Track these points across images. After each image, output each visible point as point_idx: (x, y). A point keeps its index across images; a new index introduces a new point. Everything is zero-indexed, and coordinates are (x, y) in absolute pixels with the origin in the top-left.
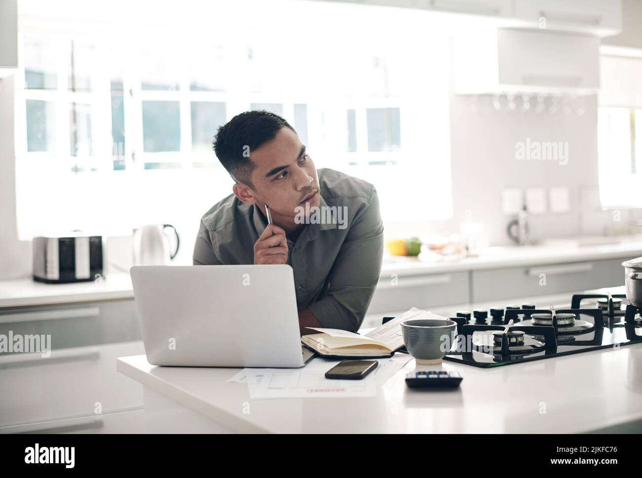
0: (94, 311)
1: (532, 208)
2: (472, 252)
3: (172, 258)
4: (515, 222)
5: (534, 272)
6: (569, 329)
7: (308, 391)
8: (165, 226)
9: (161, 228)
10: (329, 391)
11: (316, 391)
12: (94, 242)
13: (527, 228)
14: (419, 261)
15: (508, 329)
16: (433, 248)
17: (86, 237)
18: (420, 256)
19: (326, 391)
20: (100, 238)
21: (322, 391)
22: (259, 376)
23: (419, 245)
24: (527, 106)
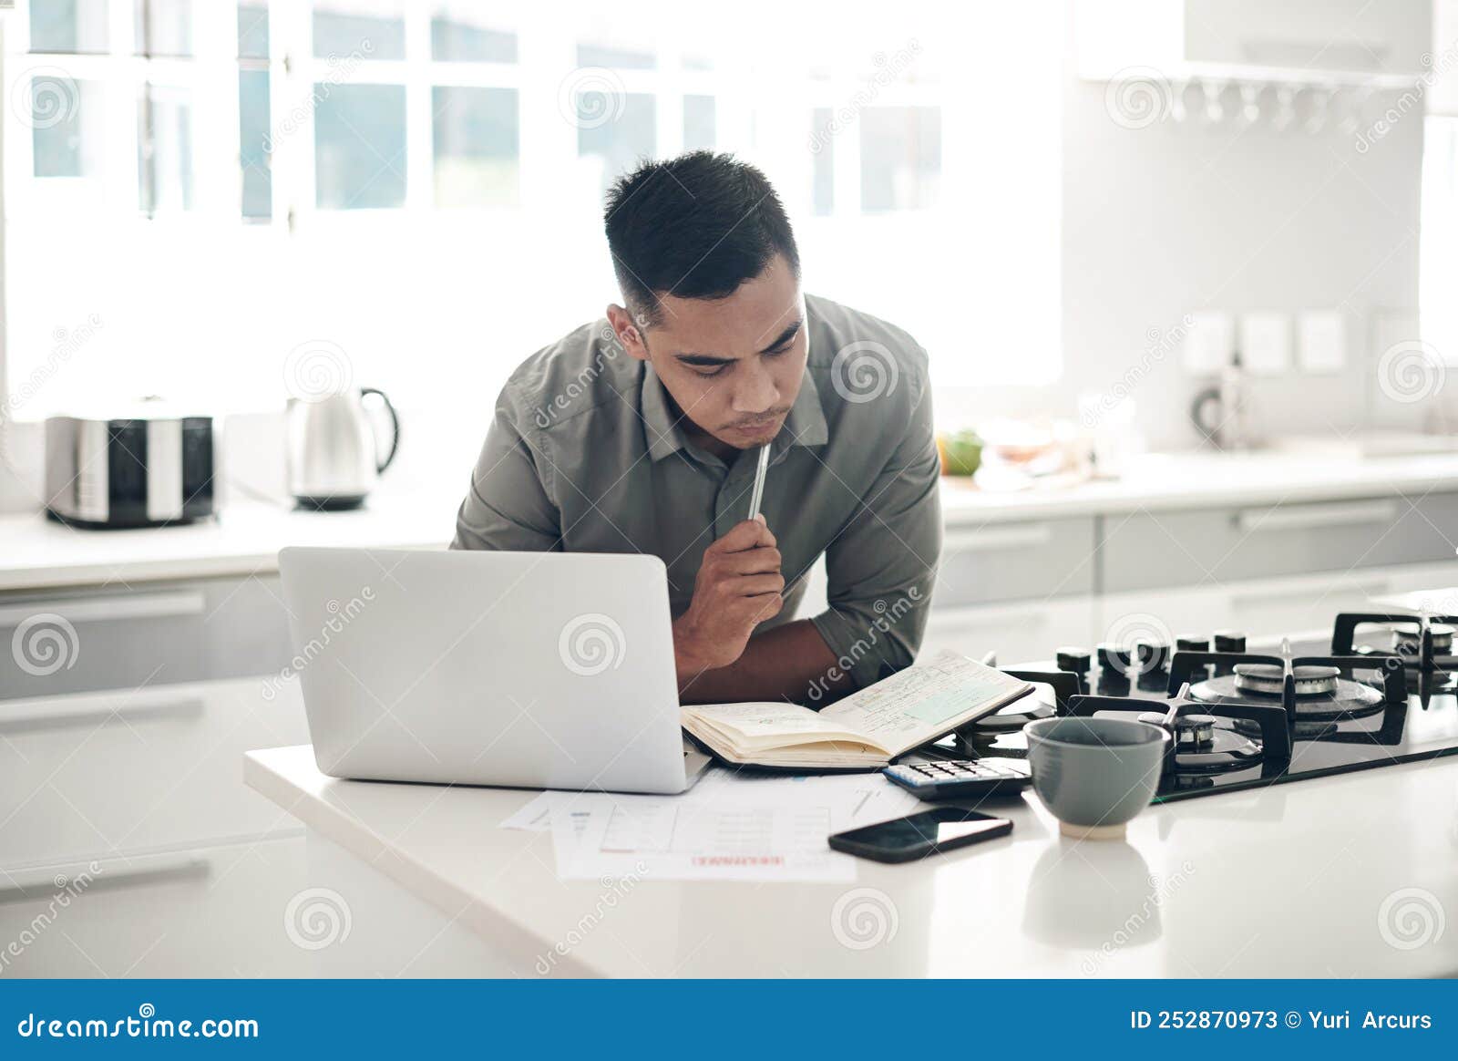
0: (190, 602)
1: (1253, 360)
2: (1104, 467)
3: (380, 470)
4: (1214, 394)
5: (1253, 521)
6: (1323, 707)
7: (693, 861)
8: (364, 393)
9: (354, 396)
10: (744, 862)
11: (714, 861)
12: (193, 431)
13: (1239, 409)
14: (977, 488)
15: (1176, 710)
16: (1011, 456)
17: (176, 420)
18: (979, 475)
19: (737, 862)
20: (208, 421)
21: (727, 861)
22: (581, 814)
23: (977, 450)
24: (1251, 113)
